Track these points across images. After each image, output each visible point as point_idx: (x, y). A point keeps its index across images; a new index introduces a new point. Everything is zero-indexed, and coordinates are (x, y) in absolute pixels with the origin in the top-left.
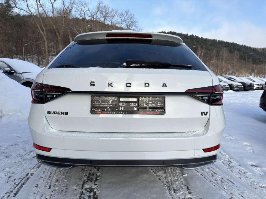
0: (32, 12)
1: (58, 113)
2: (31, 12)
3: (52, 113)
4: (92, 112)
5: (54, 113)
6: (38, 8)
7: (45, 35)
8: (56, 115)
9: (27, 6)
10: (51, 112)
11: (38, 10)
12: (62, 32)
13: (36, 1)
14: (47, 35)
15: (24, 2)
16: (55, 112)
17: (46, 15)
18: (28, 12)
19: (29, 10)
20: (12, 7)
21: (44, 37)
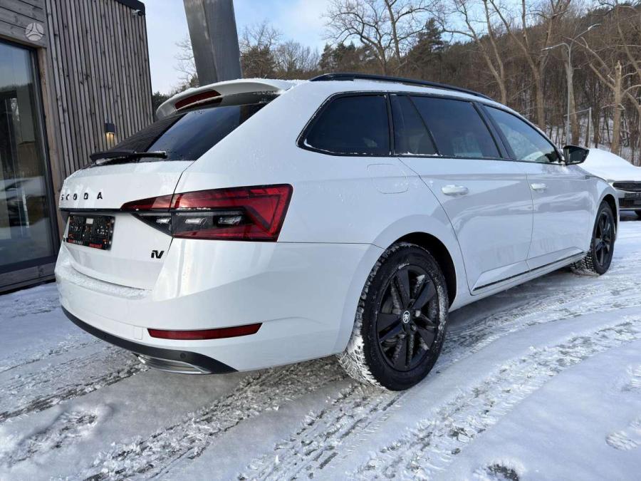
0: (475, 31)
2: (473, 31)
6: (488, 18)
7: (502, 77)
9: (467, 21)
11: (488, 21)
12: (546, 60)
13: (483, 2)
14: (506, 76)
15: (460, 13)
17: (507, 27)
18: (468, 33)
19: (470, 28)
20: (440, 33)
21: (500, 83)
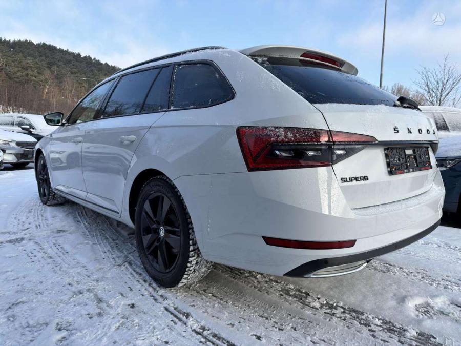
1: (356, 179)
3: (348, 180)
4: (391, 173)
5: (351, 180)
8: (354, 182)
10: (346, 179)
16: (352, 178)
